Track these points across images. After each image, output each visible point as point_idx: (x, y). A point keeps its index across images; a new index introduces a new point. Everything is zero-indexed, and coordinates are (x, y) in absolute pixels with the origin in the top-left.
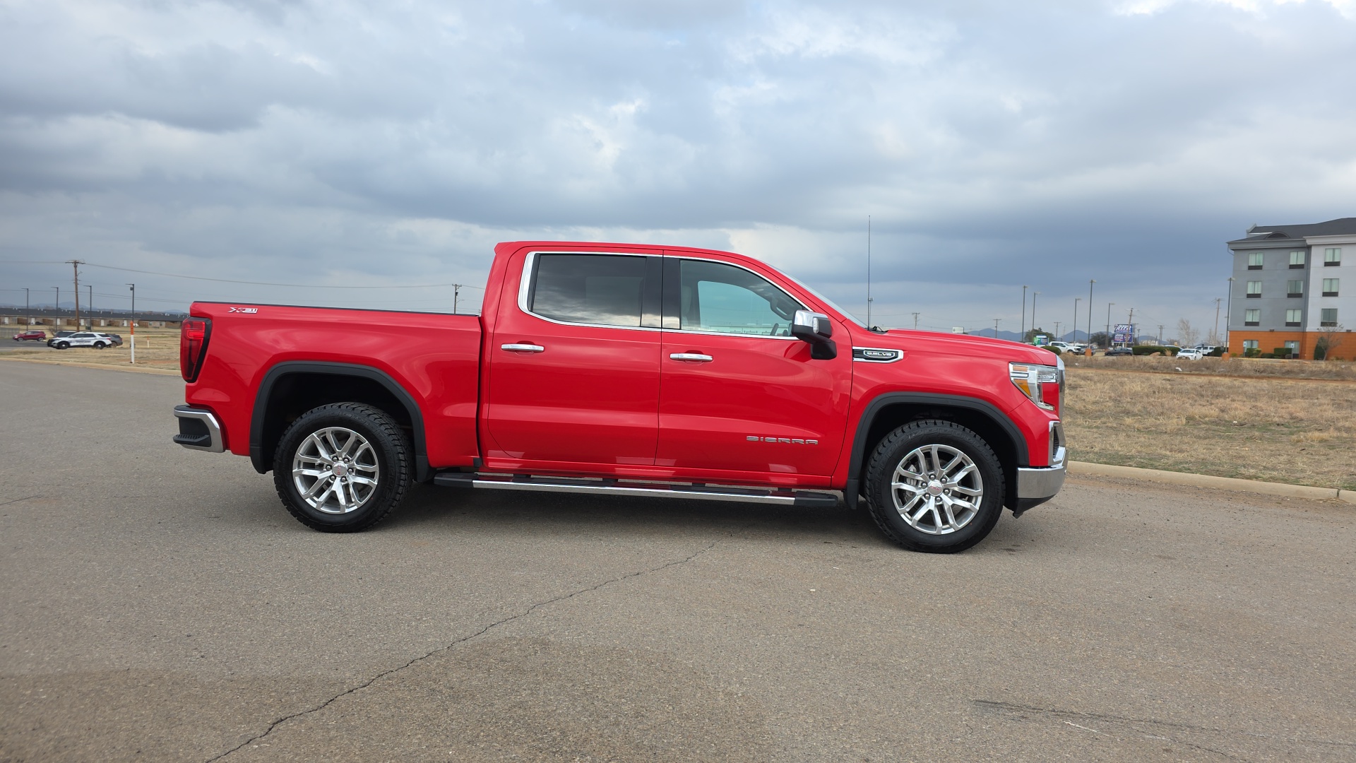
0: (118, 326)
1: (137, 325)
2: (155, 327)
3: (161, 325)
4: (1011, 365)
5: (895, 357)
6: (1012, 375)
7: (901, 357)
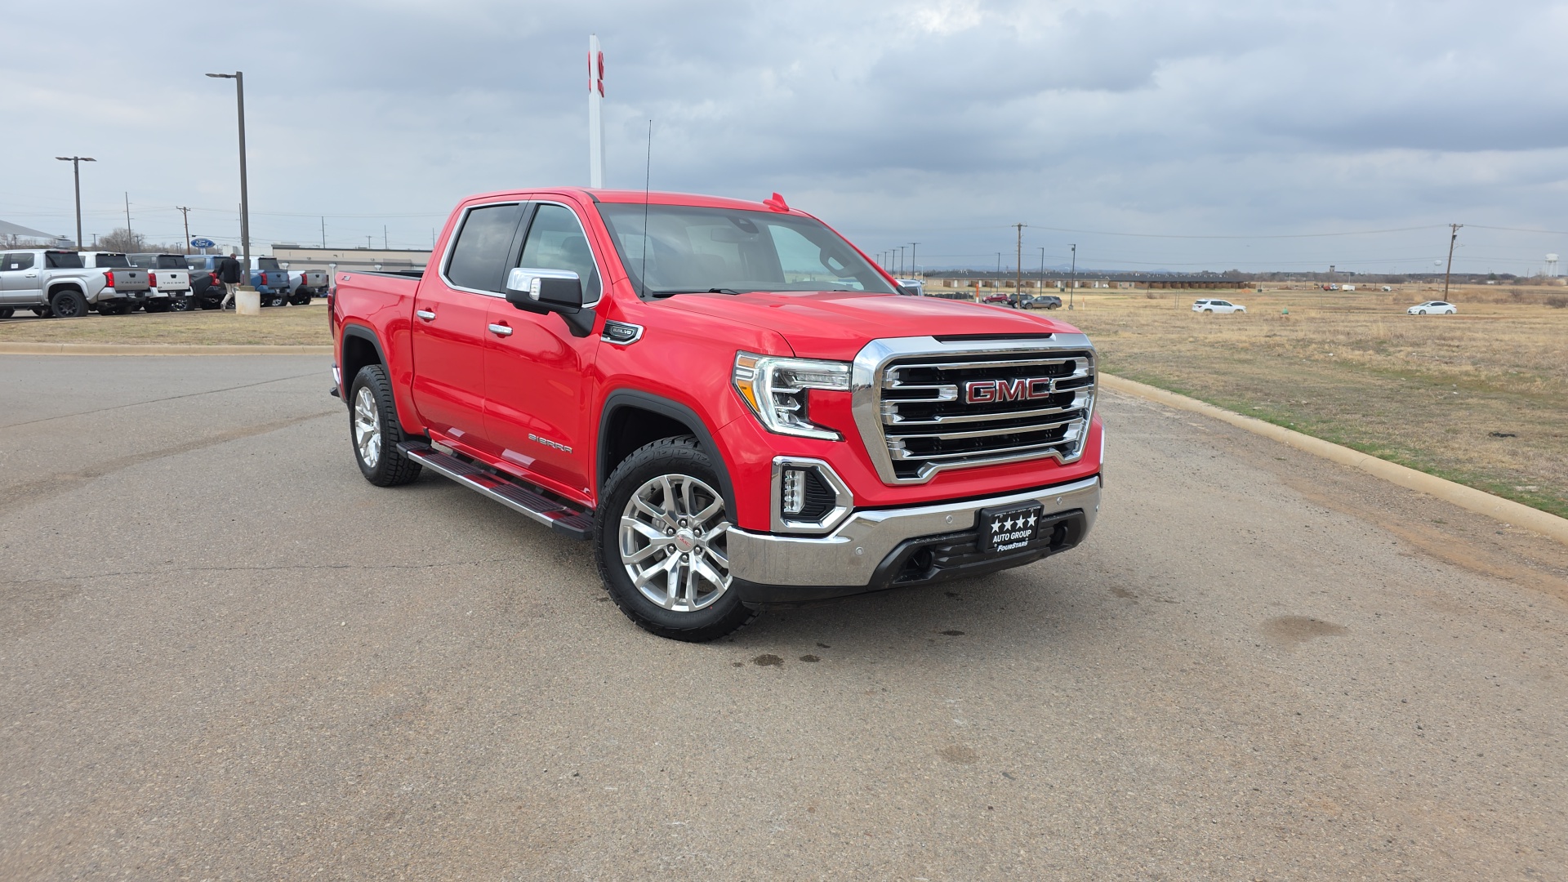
0: (1089, 287)
1: (1107, 286)
2: (1124, 288)
3: (1130, 285)
4: (740, 356)
5: (633, 337)
6: (738, 372)
7: (638, 336)
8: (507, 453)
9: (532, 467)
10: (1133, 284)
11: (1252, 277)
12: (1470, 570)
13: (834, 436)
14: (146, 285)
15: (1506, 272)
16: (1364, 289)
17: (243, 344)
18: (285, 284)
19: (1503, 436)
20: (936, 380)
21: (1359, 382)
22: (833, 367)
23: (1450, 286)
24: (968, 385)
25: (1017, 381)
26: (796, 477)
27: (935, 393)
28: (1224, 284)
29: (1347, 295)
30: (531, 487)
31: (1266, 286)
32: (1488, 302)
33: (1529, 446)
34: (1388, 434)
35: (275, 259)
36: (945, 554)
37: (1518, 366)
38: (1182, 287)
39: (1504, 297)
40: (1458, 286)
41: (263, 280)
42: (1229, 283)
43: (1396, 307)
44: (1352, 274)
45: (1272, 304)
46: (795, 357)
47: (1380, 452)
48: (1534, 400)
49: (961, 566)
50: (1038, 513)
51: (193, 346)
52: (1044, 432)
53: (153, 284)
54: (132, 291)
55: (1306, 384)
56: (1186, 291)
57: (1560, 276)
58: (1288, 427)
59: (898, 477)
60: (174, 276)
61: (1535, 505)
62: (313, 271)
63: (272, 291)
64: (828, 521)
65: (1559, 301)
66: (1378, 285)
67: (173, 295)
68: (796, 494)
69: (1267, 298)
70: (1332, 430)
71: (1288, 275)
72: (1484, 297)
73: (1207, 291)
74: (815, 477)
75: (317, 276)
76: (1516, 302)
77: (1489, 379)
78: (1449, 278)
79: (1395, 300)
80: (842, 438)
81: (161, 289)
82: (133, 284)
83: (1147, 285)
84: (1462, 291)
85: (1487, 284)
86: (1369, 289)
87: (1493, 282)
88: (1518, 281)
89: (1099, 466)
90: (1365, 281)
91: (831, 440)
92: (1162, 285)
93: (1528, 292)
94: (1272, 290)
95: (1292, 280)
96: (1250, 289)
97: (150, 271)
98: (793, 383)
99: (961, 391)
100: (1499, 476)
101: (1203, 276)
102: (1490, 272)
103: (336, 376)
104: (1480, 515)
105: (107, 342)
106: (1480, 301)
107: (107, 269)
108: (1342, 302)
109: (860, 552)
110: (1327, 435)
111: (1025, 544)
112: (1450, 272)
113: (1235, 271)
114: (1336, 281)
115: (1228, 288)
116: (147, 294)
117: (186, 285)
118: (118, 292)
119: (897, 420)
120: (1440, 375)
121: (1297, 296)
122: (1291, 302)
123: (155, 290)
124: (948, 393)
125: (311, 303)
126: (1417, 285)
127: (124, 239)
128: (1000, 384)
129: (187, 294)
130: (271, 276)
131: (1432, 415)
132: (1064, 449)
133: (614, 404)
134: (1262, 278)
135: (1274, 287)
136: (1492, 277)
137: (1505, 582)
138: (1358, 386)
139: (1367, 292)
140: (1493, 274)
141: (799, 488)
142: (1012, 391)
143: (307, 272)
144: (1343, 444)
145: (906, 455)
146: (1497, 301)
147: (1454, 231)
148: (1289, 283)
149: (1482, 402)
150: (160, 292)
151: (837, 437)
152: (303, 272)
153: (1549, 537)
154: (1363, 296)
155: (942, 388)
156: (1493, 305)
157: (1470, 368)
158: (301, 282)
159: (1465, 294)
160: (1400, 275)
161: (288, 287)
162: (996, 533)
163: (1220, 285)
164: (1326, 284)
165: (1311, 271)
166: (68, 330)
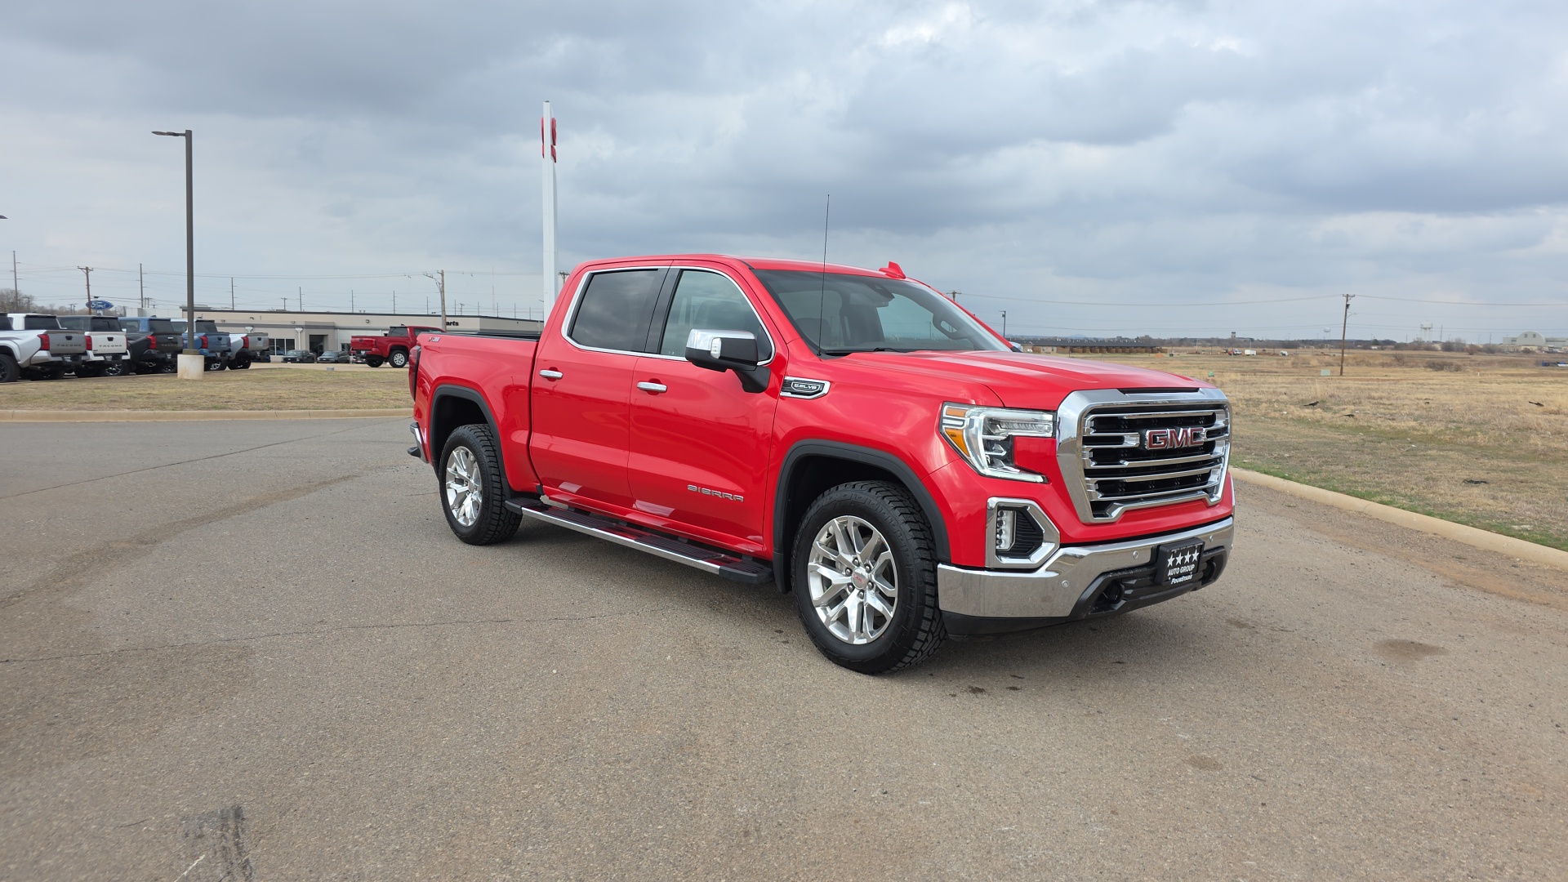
3: (1053, 350)
4: (946, 408)
5: (820, 391)
6: (945, 421)
7: (826, 390)
8: (639, 505)
9: (672, 516)
10: (1055, 348)
11: (1162, 342)
12: (1511, 598)
13: (1039, 479)
14: (82, 349)
15: (1387, 338)
16: (1264, 353)
17: (209, 409)
18: (225, 347)
19: (1476, 482)
20: (1121, 428)
21: (1324, 437)
22: (1037, 416)
23: (1345, 351)
24: (1148, 432)
25: (1182, 430)
26: (1004, 518)
27: (1121, 440)
28: (1138, 349)
29: (1250, 360)
30: (674, 537)
31: (1176, 351)
32: (1375, 365)
33: (1502, 491)
34: (1377, 483)
35: (213, 321)
36: (1129, 587)
37: (1454, 422)
38: (1101, 352)
39: (1389, 361)
40: (1351, 351)
41: (203, 343)
42: (1143, 347)
43: (1295, 370)
44: (1252, 340)
45: (1185, 367)
46: (1004, 407)
47: (1378, 498)
48: (1485, 452)
49: (1141, 598)
50: (1201, 549)
51: (157, 412)
52: (1196, 476)
53: (89, 347)
54: (67, 354)
55: (1278, 439)
56: (1104, 355)
57: (1435, 342)
58: (1284, 477)
59: (1095, 516)
60: (110, 339)
61: (1536, 541)
62: (255, 334)
63: (213, 355)
64: (1036, 558)
65: (1438, 364)
66: (1277, 350)
67: (109, 358)
68: (1004, 532)
69: (1178, 362)
70: (1325, 480)
71: (1195, 340)
72: (1371, 361)
73: (1123, 355)
74: (1024, 516)
75: (260, 339)
76: (1400, 366)
77: (1436, 433)
78: (1343, 345)
79: (1293, 363)
80: (1047, 480)
81: (97, 352)
82: (69, 347)
83: (1068, 349)
84: (1351, 356)
85: (1371, 349)
86: (1269, 354)
87: (1376, 347)
88: (1398, 346)
89: (1233, 508)
90: (1267, 347)
91: (1036, 482)
92: (1081, 350)
93: (1408, 356)
94: (1182, 354)
95: (1199, 346)
96: (1163, 354)
97: (87, 333)
98: (997, 431)
99: (1142, 438)
100: (1492, 517)
101: (1118, 341)
102: (1373, 339)
103: (420, 437)
104: (1490, 551)
105: (61, 408)
106: (1369, 365)
107: (42, 332)
108: (1246, 365)
109: (1066, 585)
110: (1323, 485)
111: (1190, 577)
112: (1346, 339)
113: (1147, 336)
114: (1238, 347)
115: (1142, 352)
116: (83, 358)
117: (123, 349)
118: (53, 355)
119: (1093, 465)
120: (1392, 430)
121: (1206, 361)
122: (1201, 366)
123: (90, 353)
124: (1131, 441)
125: (251, 368)
126: (1310, 350)
127: (11, 301)
128: (1171, 432)
129: (124, 357)
130: (212, 338)
131: (1407, 466)
132: (1210, 491)
133: (800, 454)
134: (1171, 343)
135: (1184, 351)
136: (1376, 342)
137: (1544, 607)
138: (1325, 440)
139: (1267, 356)
140: (1376, 340)
141: (1007, 528)
142: (1179, 439)
143: (248, 335)
144: (1341, 492)
145: (1099, 497)
146: (1383, 365)
147: (1347, 300)
148: (1196, 348)
149: (1442, 453)
150: (95, 355)
151: (1042, 480)
152: (244, 335)
153: (1558, 569)
154: (1265, 360)
155: (1126, 435)
156: (1380, 368)
157: (1413, 424)
158: (242, 345)
159: (1355, 358)
160: (1295, 341)
161: (230, 351)
162: (1171, 568)
163: (1135, 350)
164: (1230, 349)
165: (1215, 337)
166: (9, 396)
